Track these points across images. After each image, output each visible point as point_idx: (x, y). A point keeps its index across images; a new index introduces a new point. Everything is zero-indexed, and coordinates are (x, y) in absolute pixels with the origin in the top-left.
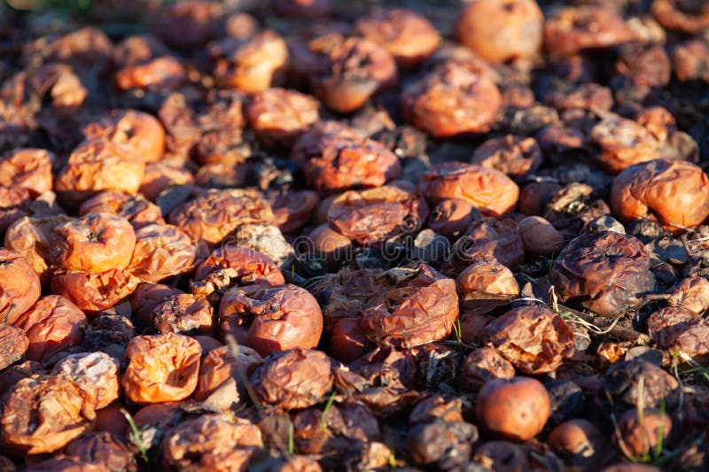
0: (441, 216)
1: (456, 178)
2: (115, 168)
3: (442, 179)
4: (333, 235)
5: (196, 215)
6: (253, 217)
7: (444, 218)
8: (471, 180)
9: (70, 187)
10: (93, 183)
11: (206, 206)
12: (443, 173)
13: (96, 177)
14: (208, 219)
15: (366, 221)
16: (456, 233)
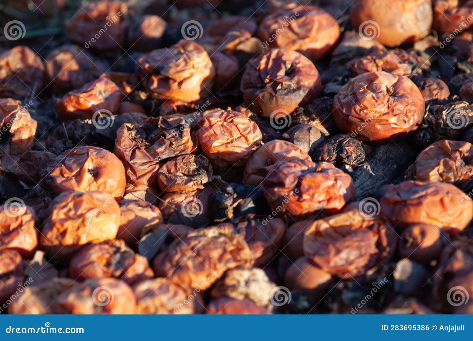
0: (412, 243)
1: (420, 204)
2: (96, 220)
3: (404, 204)
4: (314, 271)
5: (182, 263)
6: (236, 260)
7: (415, 245)
8: (433, 203)
9: (56, 242)
10: (79, 238)
11: (190, 254)
12: (404, 196)
13: (80, 232)
14: (194, 267)
15: (344, 255)
16: (434, 263)
